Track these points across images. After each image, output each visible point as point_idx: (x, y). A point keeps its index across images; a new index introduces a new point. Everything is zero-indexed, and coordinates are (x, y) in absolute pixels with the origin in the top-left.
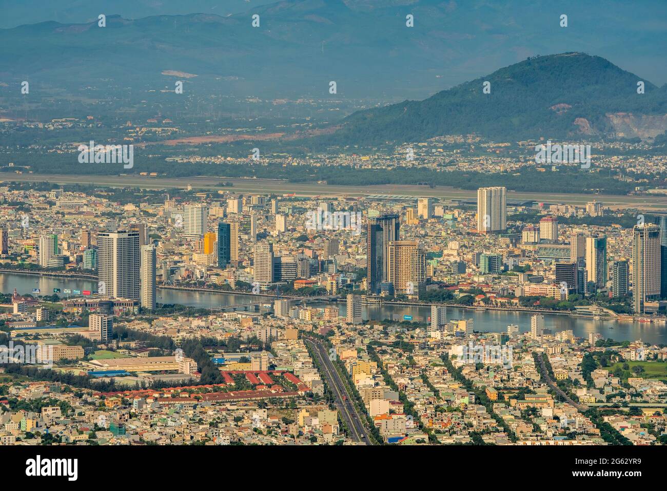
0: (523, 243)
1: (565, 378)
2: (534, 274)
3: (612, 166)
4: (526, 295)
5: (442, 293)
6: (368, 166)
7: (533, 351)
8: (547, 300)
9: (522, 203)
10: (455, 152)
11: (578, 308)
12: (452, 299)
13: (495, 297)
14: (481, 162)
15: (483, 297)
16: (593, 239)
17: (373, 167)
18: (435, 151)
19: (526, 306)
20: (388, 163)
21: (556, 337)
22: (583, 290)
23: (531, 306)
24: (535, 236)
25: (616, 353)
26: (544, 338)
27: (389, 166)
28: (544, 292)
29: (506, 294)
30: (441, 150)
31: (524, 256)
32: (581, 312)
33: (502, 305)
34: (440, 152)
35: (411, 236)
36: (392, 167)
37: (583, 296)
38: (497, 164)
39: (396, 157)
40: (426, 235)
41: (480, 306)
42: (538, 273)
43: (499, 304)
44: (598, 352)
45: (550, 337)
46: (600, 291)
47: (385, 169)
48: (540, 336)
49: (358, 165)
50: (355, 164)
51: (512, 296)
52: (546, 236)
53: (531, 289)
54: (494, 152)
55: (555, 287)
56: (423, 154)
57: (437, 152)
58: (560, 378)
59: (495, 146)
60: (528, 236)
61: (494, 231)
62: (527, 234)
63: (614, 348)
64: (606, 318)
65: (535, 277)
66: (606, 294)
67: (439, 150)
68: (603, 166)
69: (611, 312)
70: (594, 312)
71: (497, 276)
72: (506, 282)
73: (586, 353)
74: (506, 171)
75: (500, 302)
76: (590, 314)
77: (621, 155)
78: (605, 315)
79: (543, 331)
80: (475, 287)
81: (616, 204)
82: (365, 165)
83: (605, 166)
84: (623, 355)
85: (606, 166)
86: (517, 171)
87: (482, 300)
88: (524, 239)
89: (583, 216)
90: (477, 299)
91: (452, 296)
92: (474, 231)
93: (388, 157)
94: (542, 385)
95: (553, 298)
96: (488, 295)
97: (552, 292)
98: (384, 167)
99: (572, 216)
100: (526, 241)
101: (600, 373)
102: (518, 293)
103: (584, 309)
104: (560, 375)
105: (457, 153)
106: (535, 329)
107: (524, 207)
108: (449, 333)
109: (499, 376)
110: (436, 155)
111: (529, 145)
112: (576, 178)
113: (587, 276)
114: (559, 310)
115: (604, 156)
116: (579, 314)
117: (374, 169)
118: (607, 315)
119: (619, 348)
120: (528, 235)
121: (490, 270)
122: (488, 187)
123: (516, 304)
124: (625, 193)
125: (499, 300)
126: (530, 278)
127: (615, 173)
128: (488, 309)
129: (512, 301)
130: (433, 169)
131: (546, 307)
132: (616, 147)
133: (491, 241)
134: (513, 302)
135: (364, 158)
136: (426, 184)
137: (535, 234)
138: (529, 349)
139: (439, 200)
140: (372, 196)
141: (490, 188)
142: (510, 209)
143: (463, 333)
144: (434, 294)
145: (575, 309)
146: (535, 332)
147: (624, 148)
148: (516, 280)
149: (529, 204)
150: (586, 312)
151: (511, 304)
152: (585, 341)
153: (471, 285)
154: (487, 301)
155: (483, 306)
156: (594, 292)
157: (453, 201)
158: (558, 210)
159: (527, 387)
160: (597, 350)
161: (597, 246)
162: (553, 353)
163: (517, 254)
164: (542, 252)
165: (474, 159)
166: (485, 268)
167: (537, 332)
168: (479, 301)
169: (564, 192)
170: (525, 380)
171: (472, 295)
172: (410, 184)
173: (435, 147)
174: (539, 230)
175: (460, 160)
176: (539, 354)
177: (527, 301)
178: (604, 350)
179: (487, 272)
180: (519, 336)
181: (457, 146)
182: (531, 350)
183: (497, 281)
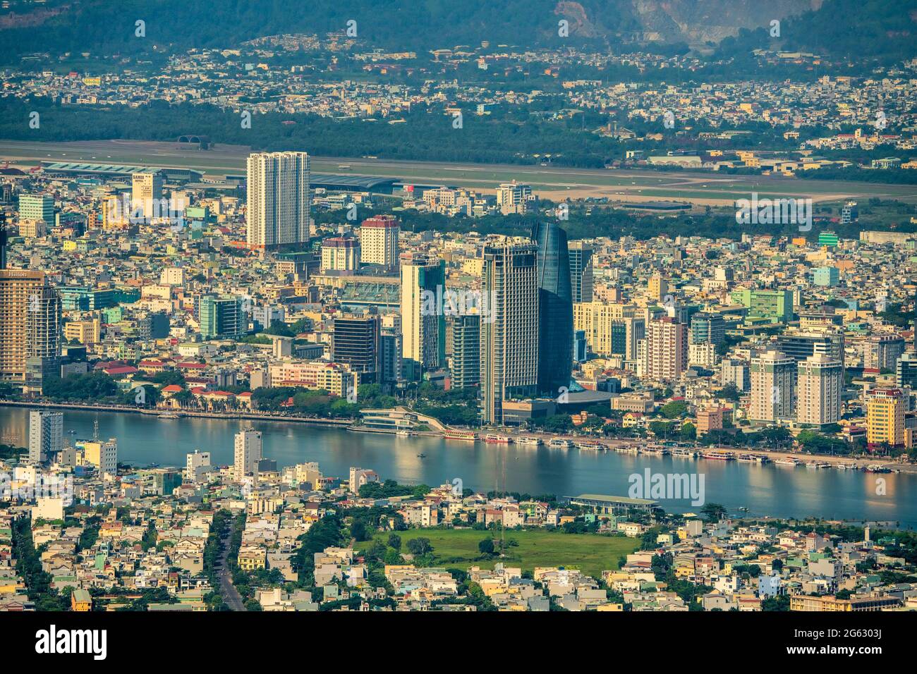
0: (324, 272)
1: (258, 567)
2: (309, 341)
3: (604, 106)
4: (273, 385)
5: (91, 382)
6: (90, 99)
7: (222, 508)
8: (309, 396)
9: (369, 186)
10: (293, 69)
11: (366, 414)
12: (114, 393)
13: (205, 391)
14: (335, 93)
15: (177, 389)
16: (417, 268)
17: (101, 102)
18: (252, 68)
19: (263, 409)
20: (139, 92)
21: (284, 477)
22: (392, 374)
23: (276, 409)
24: (347, 256)
25: (392, 512)
26: (260, 479)
27: (136, 99)
28: (310, 378)
29: (230, 382)
30: (265, 66)
31: (314, 300)
32: (371, 421)
33: (217, 405)
34: (261, 71)
35: (99, 255)
36: (140, 102)
37: (393, 387)
38: (366, 97)
39: (161, 80)
40: (134, 252)
41: (170, 410)
42: (319, 339)
43: (210, 406)
44: (358, 510)
45: (272, 476)
46: (429, 377)
47: (127, 106)
48: (252, 474)
49: (69, 96)
50: (62, 95)
51: (244, 387)
52: (372, 257)
53: (284, 372)
54: (376, 72)
55: (331, 369)
56: (222, 75)
57: (254, 69)
58: (248, 566)
59: (382, 58)
60: (333, 258)
61: (283, 245)
62: (332, 253)
63: (393, 501)
64: (422, 433)
65: (309, 346)
66: (439, 383)
67: (260, 65)
68: (585, 104)
69: (433, 422)
70: (398, 423)
71: (229, 344)
72: (244, 356)
73: (331, 510)
74: (378, 115)
75: (212, 400)
76: (390, 425)
77: (635, 81)
78: (420, 429)
79: (257, 464)
80: (172, 368)
81: (572, 188)
82: (85, 97)
83: (589, 105)
84: (405, 514)
85: (592, 104)
86: (404, 113)
87: (175, 396)
88: (326, 264)
89: (483, 213)
90: (165, 394)
91: (115, 386)
92: (240, 245)
93: (144, 80)
94: (199, 583)
95: (325, 393)
96: (191, 385)
97: (325, 378)
98: (123, 102)
99: (461, 214)
100: (329, 268)
101: (333, 554)
102: (256, 382)
103: (379, 415)
104: (248, 561)
105: (297, 73)
106: (243, 461)
107: (367, 194)
108: (61, 469)
109: (115, 564)
110: (250, 78)
111: (454, 58)
112: (515, 132)
113: (401, 346)
114: (332, 417)
115: (600, 82)
116: (369, 426)
117: (103, 106)
118: (424, 427)
119: (403, 500)
120: (332, 256)
121: (221, 330)
122: (271, 152)
123: (244, 404)
124: (599, 164)
125: (208, 397)
126: (297, 347)
127: (604, 121)
128: (184, 416)
129: (238, 397)
130: (226, 108)
131: (306, 410)
132: (632, 63)
133: (264, 267)
134: (239, 401)
135: (89, 81)
136: (195, 140)
137: (348, 252)
138: (214, 505)
139: (201, 176)
140: (58, 165)
141: (273, 155)
142: (336, 197)
143: (92, 469)
144: (75, 382)
145: (361, 416)
146: (243, 466)
147: (648, 64)
148: (265, 352)
149: (387, 186)
150: (383, 421)
151: (235, 404)
152: (342, 485)
153: (165, 364)
154: (185, 397)
155: (176, 410)
156: (417, 379)
157: (228, 178)
158: (438, 200)
159: (164, 588)
160: (357, 505)
161: (423, 282)
162: (260, 511)
163: (300, 295)
164: (352, 292)
165: (326, 86)
166: (211, 327)
167: (246, 466)
168: (168, 398)
169: (478, 160)
170: (165, 571)
171: (156, 386)
172: (162, 139)
173: (256, 59)
174: (357, 244)
175: (294, 88)
176: (235, 514)
177: (269, 397)
178: (371, 503)
179: (215, 335)
180: (210, 474)
181: (301, 57)
182: (219, 506)
183: (227, 354)
